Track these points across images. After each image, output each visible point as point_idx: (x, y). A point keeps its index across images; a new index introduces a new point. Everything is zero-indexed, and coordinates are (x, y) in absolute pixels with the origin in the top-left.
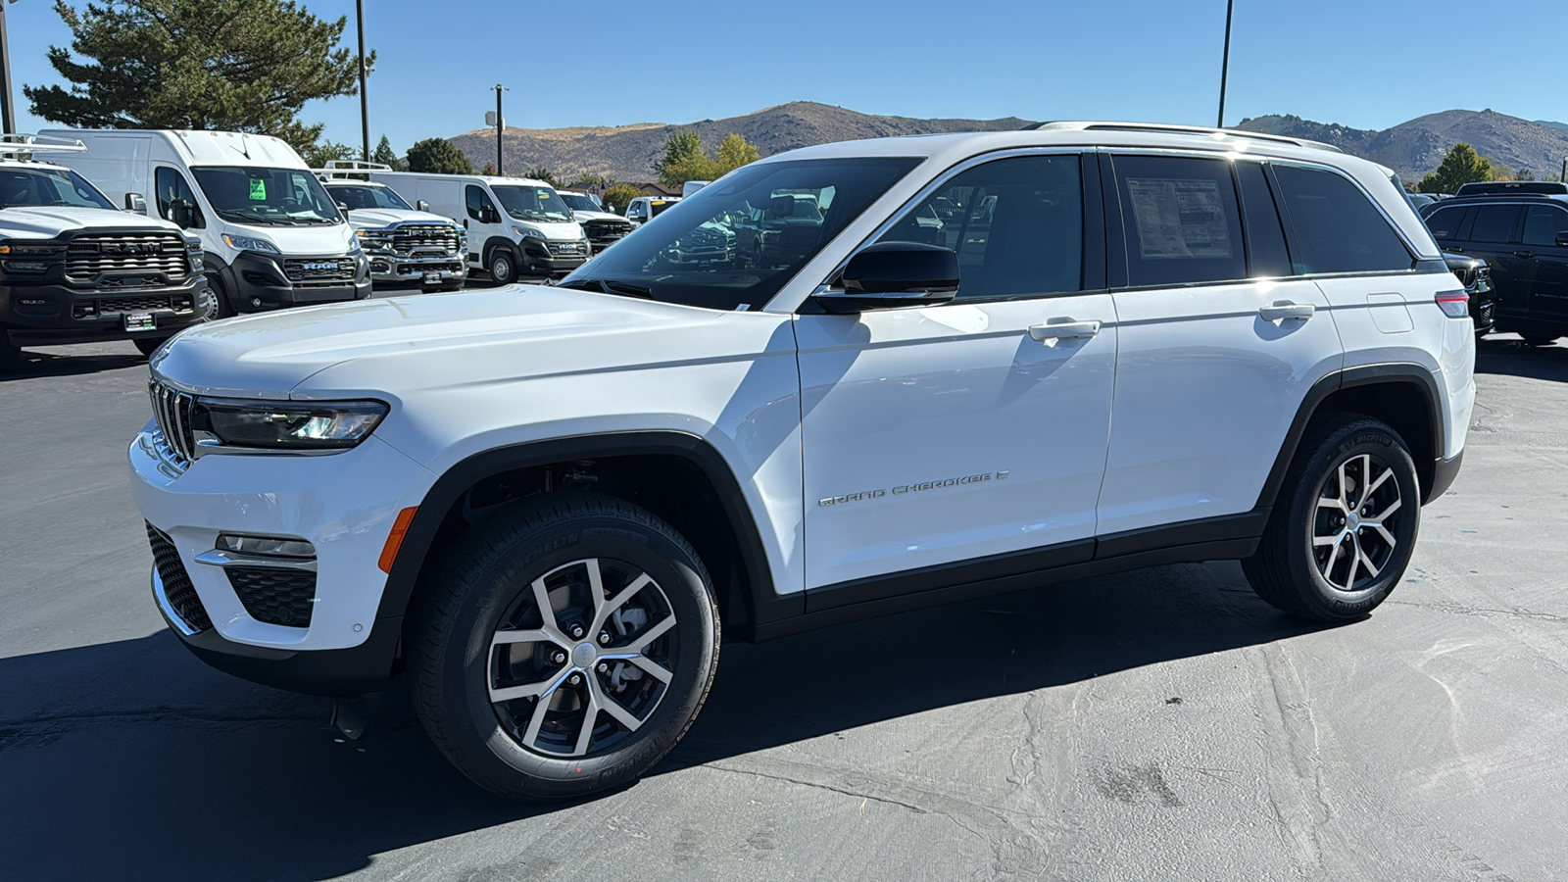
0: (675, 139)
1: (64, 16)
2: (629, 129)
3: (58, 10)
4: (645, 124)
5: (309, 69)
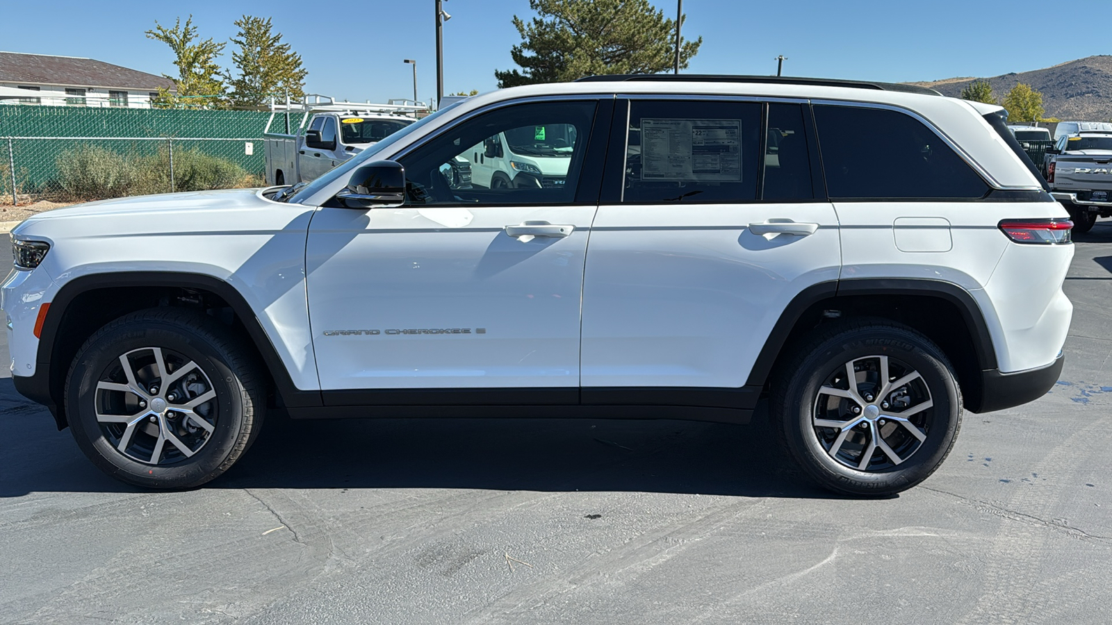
0: (970, 90)
1: (517, 26)
2: (944, 83)
3: (514, 23)
4: (957, 78)
5: (654, 52)
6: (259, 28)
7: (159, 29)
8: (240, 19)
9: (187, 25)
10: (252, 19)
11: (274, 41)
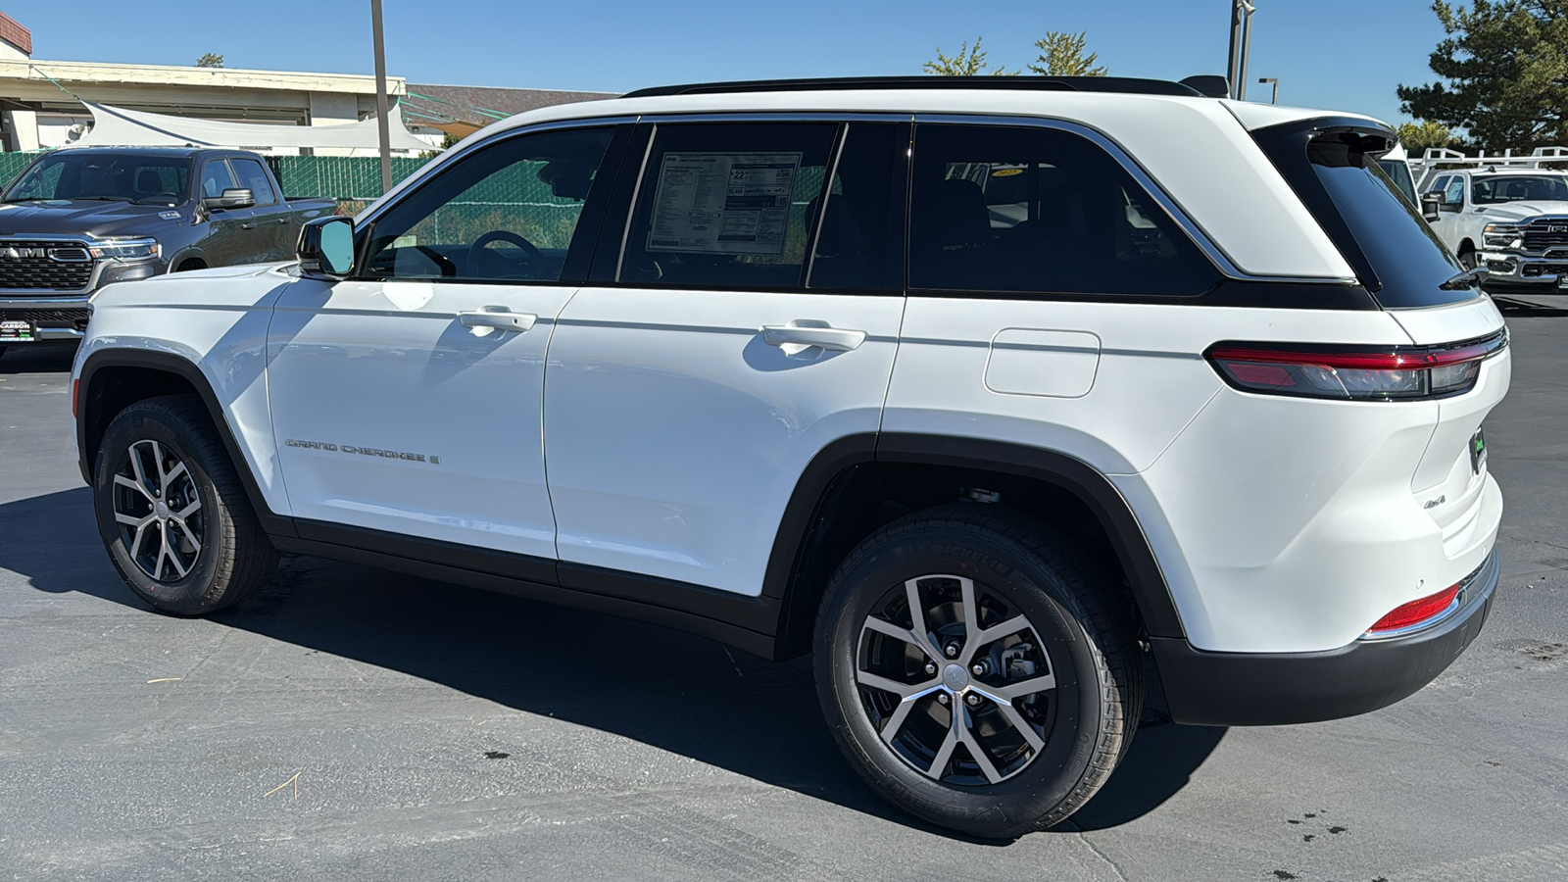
1: (1440, 13)
3: (1434, 9)
6: (1067, 49)
7: (941, 59)
8: (1043, 37)
9: (974, 52)
10: (1058, 36)
11: (1085, 66)
